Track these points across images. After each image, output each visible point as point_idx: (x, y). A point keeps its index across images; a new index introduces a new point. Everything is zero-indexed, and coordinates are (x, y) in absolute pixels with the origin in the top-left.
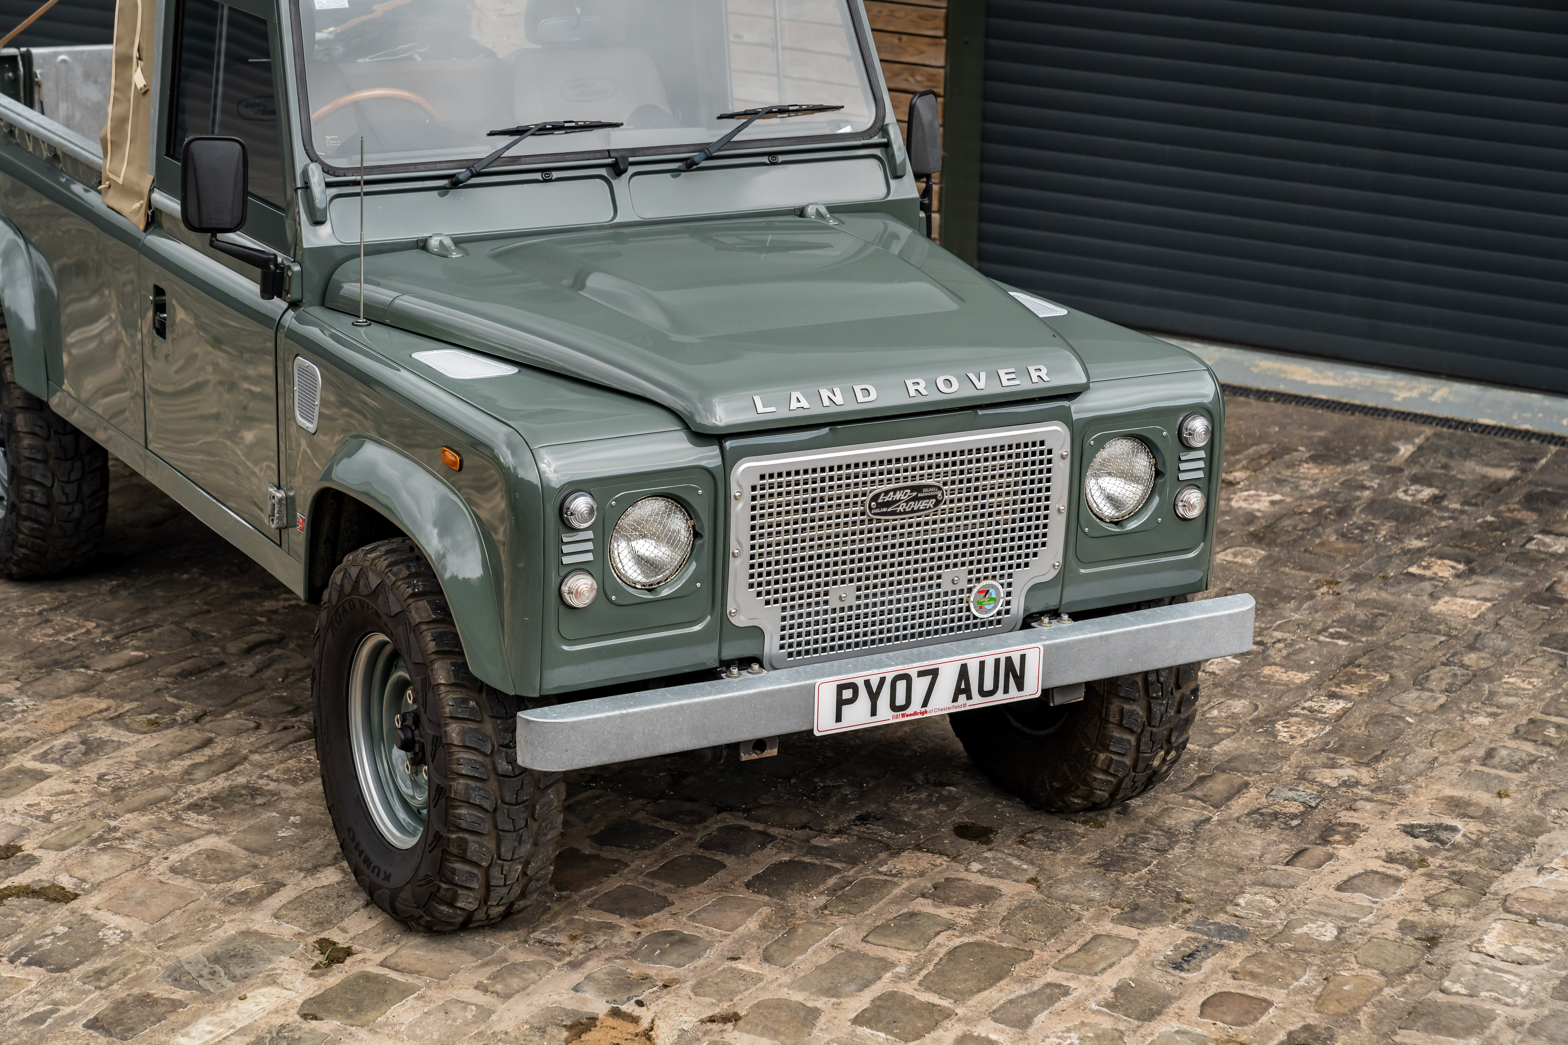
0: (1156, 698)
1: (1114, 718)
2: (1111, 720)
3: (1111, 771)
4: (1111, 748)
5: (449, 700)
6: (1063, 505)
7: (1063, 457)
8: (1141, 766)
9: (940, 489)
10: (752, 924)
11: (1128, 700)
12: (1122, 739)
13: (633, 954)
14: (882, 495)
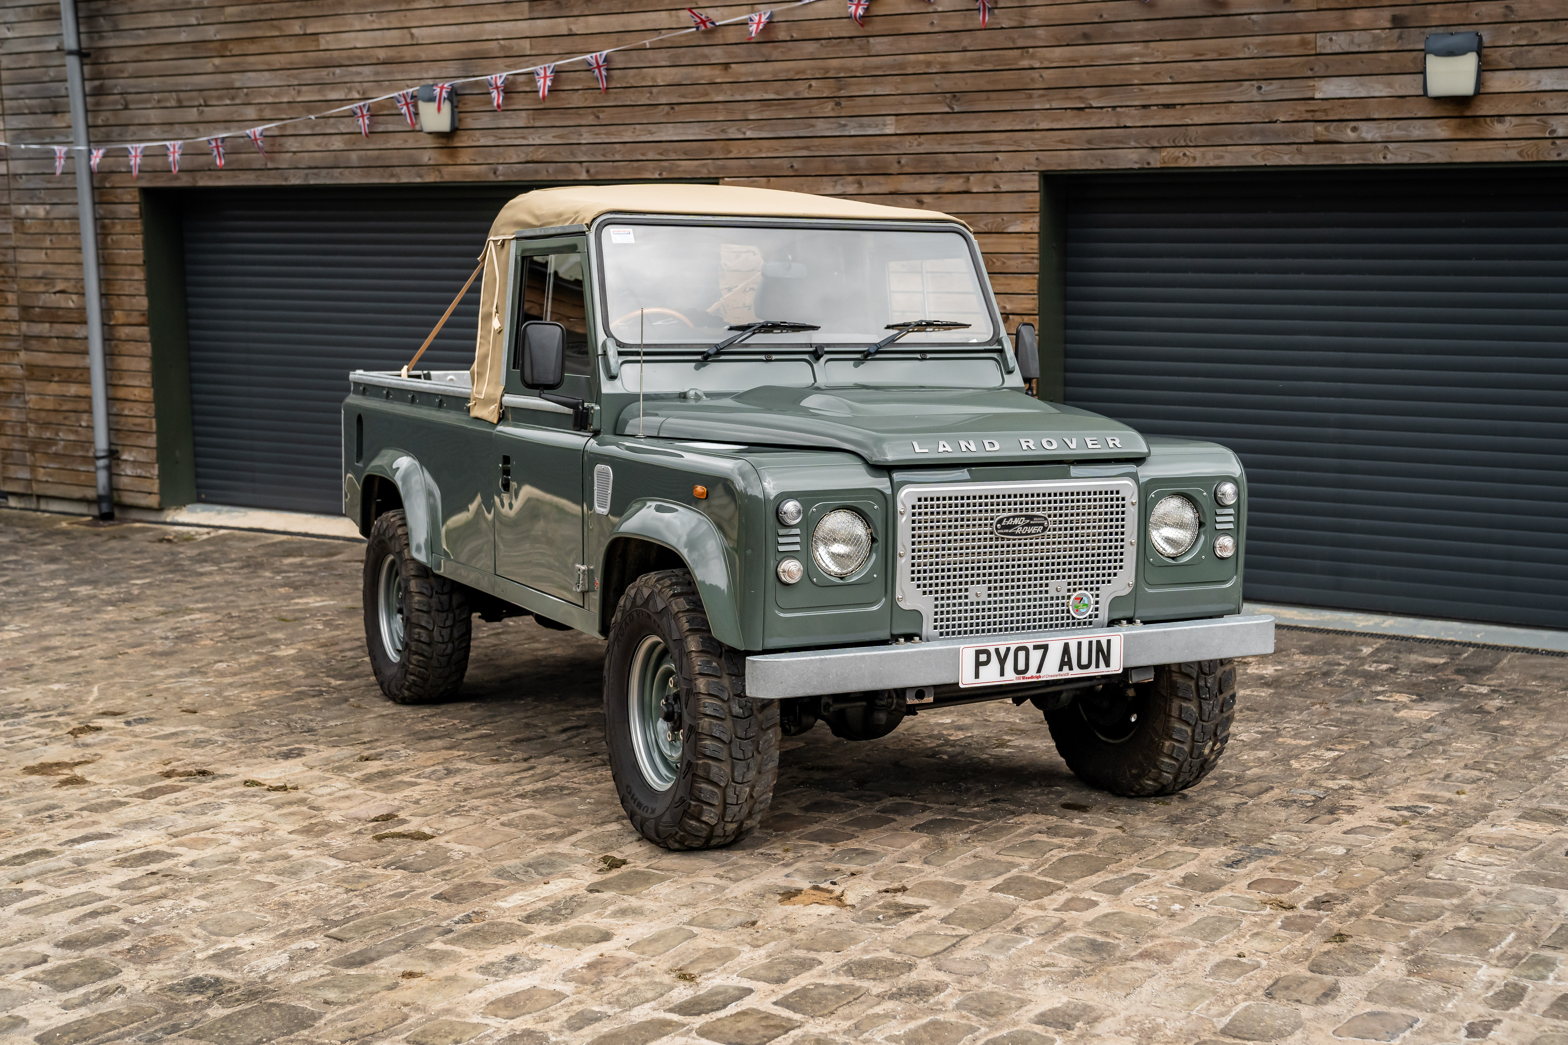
0: (1205, 699)
1: (1175, 713)
2: (1172, 714)
3: (1174, 756)
4: (1173, 737)
5: (697, 662)
6: (1134, 540)
7: (1133, 504)
8: (1196, 753)
9: (1046, 519)
10: (916, 845)
13: (829, 860)
14: (1005, 519)
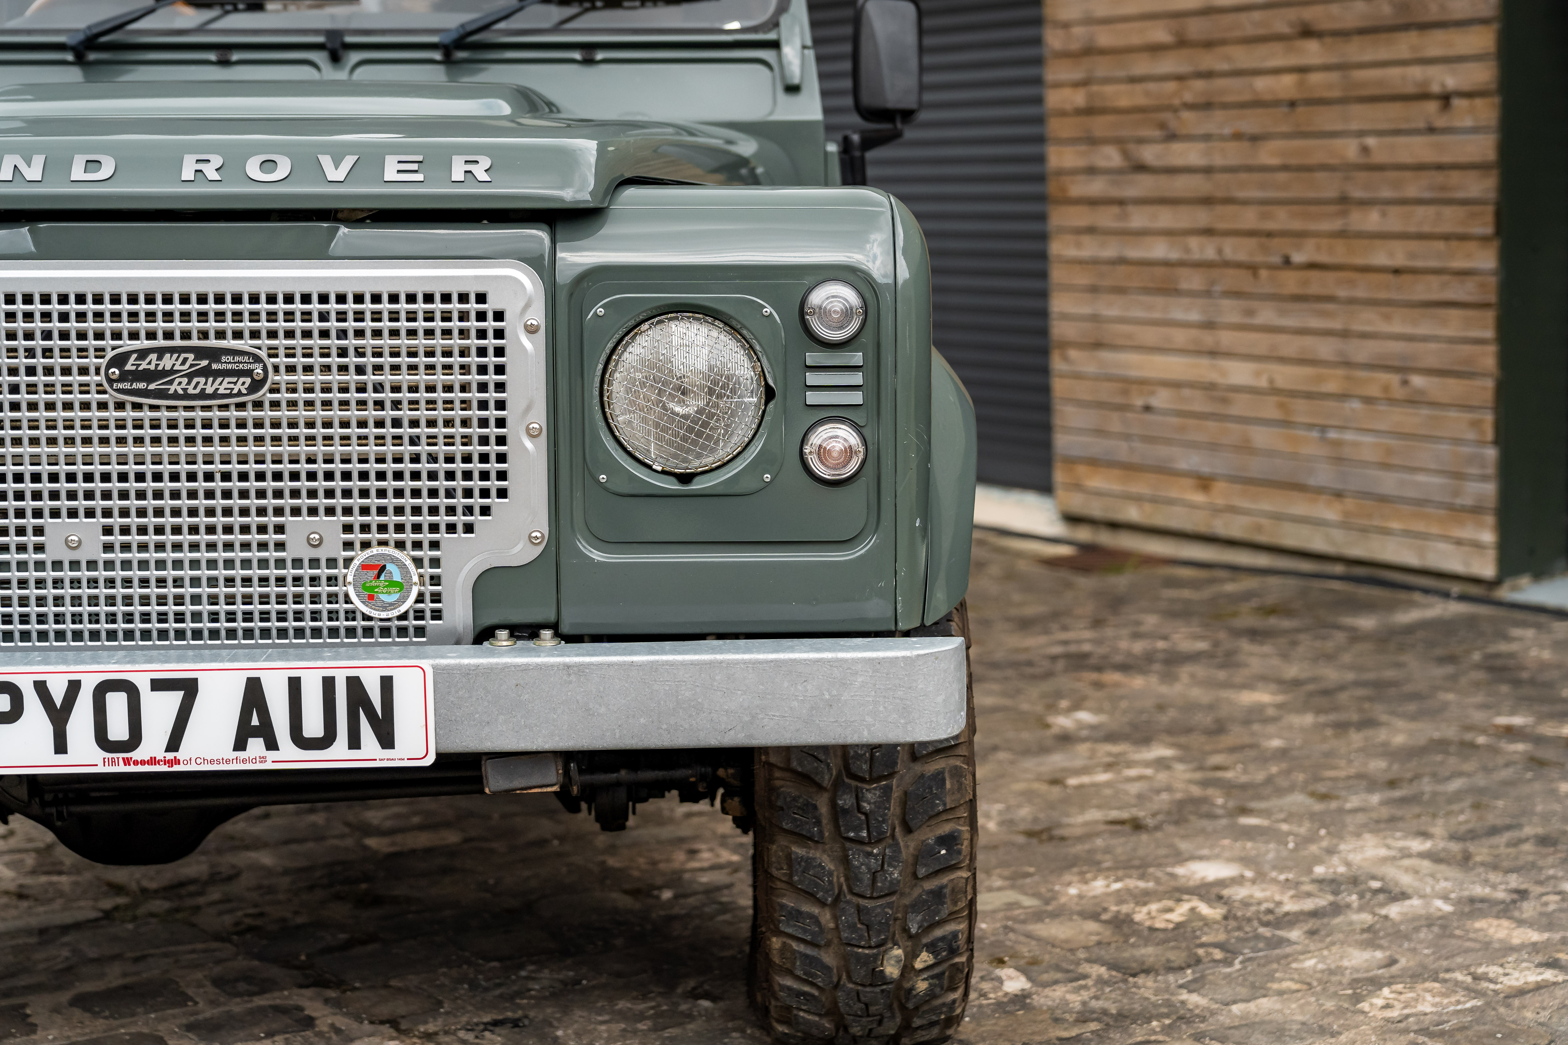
0: (859, 842)
2: (775, 872)
3: (799, 973)
4: (782, 927)
6: (538, 423)
7: (532, 330)
9: (258, 359)
11: (805, 839)
12: (799, 912)
14: (135, 356)
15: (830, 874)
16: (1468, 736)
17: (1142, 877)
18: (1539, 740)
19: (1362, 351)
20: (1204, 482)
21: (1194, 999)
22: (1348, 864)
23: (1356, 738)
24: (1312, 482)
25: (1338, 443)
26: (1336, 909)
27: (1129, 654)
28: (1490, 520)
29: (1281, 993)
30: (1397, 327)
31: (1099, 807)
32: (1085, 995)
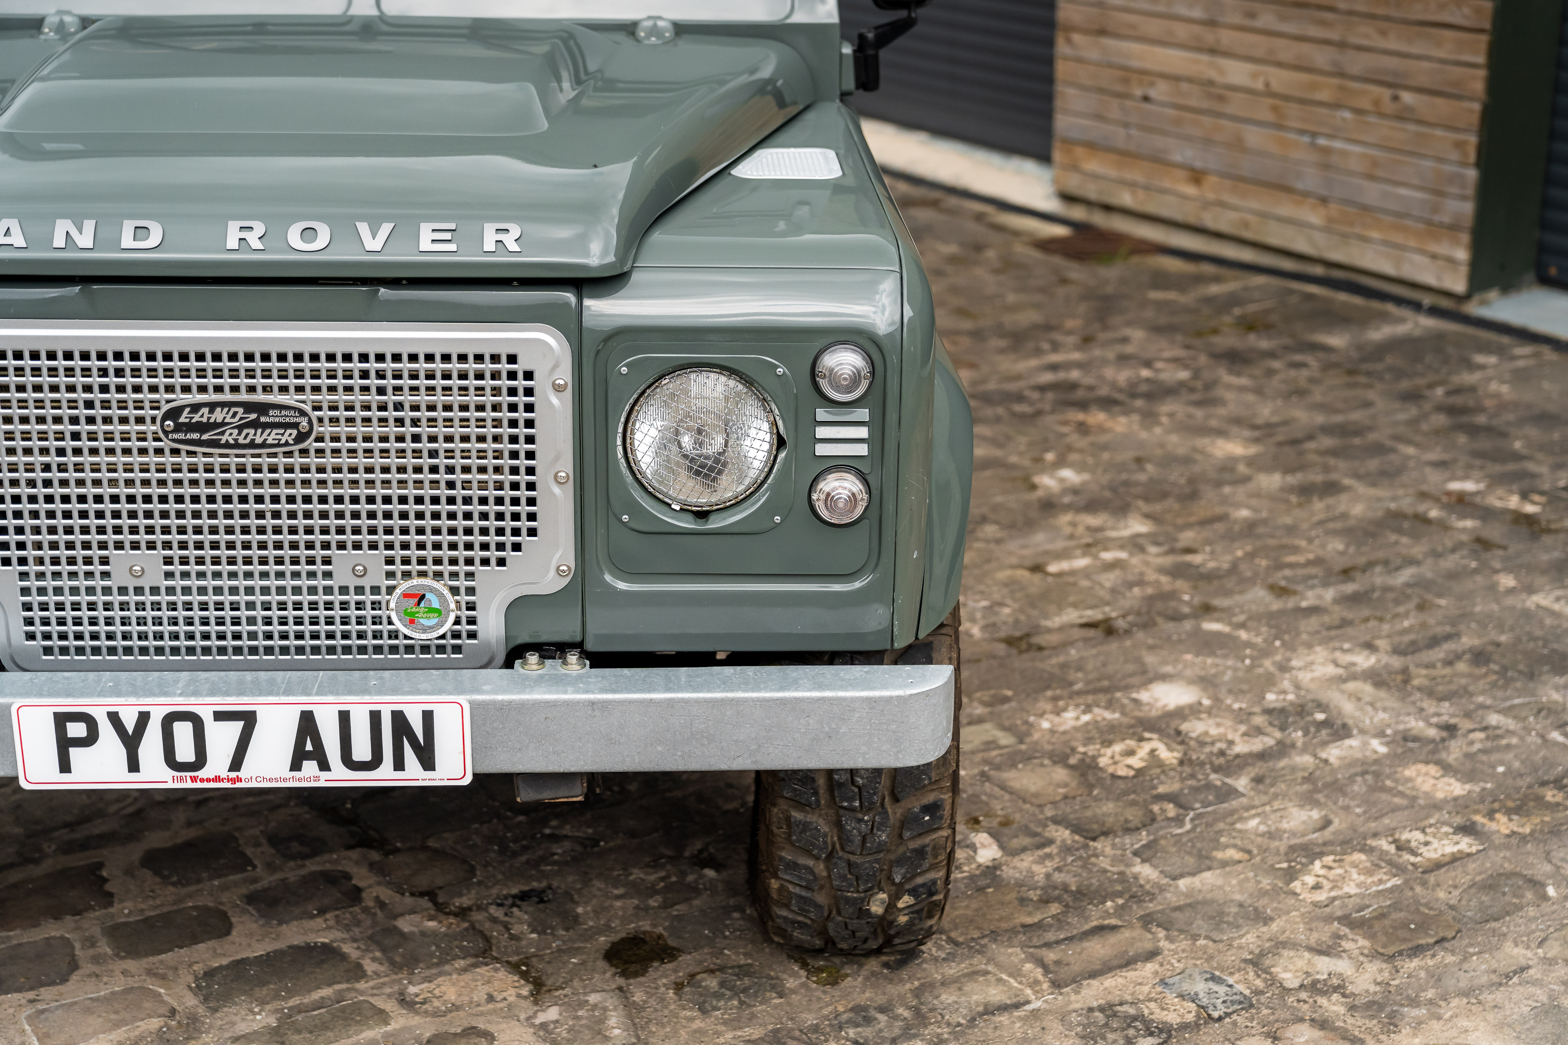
1: (778, 832)
6: (565, 472)
7: (558, 388)
8: (849, 909)
9: (303, 413)
11: (803, 806)
12: (796, 864)
14: (188, 410)
15: (825, 835)
16: (1422, 508)
17: (1110, 705)
18: (1487, 514)
19: (1357, 63)
20: (1197, 176)
21: (1146, 872)
22: (1298, 687)
23: (1318, 506)
24: (1299, 186)
25: (1326, 151)
26: (1283, 748)
27: (1114, 385)
28: (1465, 238)
29: (1224, 864)
30: (1392, 44)
31: (1075, 605)
32: (1050, 865)
